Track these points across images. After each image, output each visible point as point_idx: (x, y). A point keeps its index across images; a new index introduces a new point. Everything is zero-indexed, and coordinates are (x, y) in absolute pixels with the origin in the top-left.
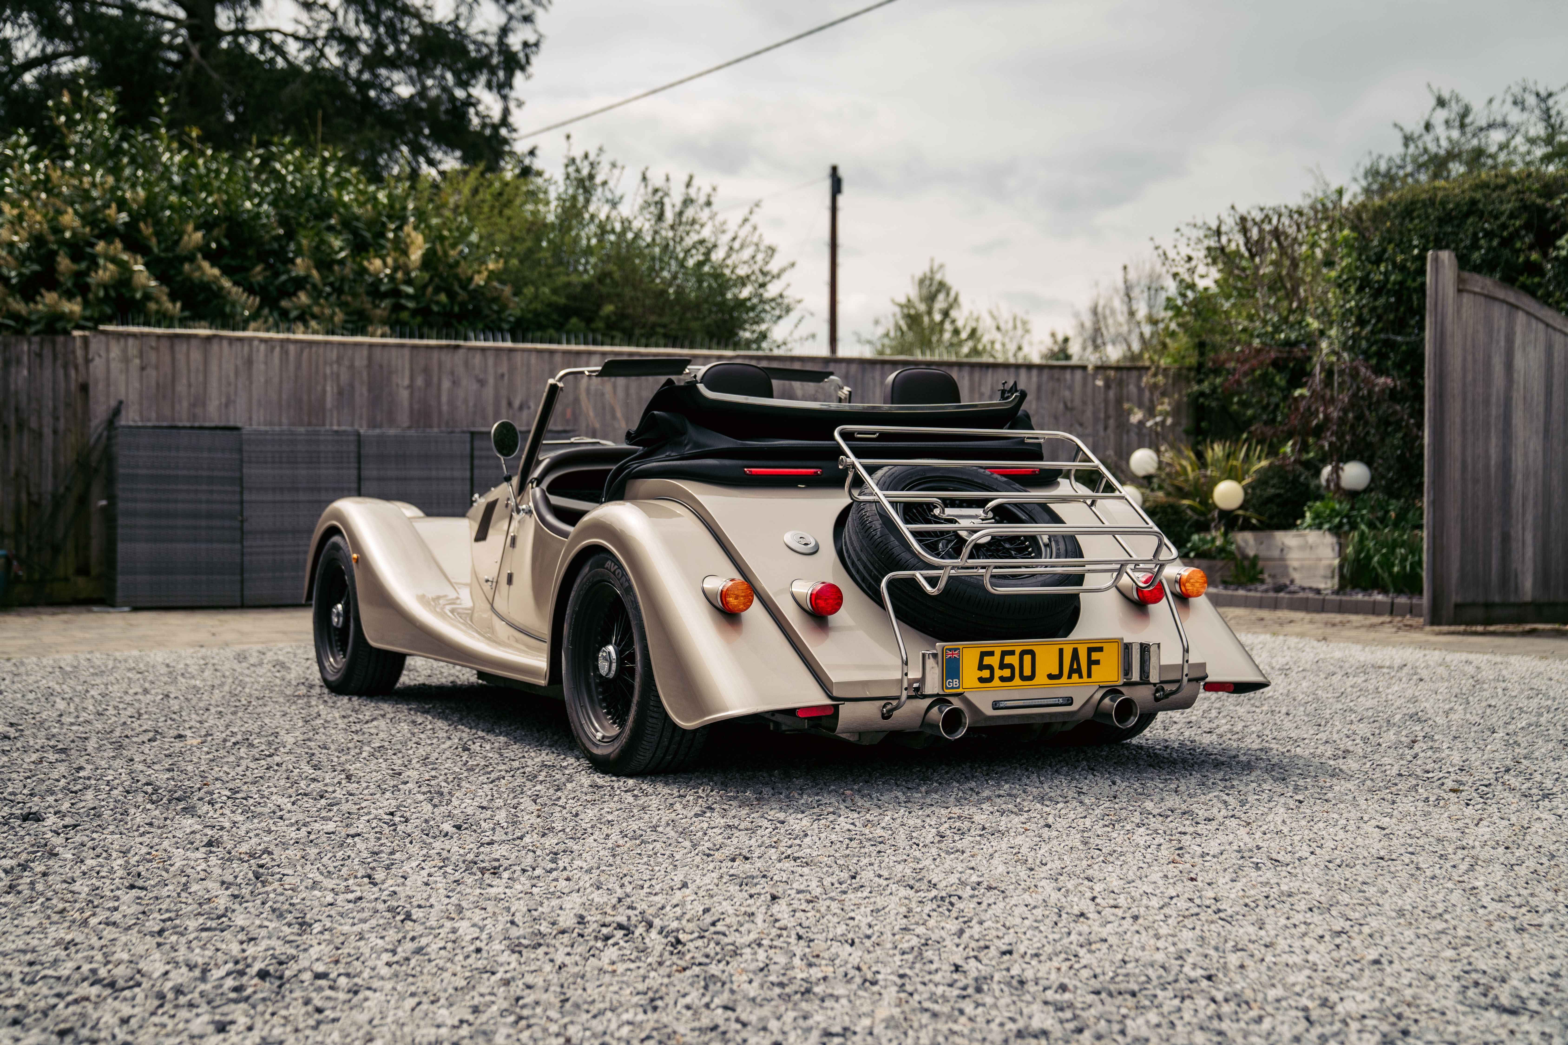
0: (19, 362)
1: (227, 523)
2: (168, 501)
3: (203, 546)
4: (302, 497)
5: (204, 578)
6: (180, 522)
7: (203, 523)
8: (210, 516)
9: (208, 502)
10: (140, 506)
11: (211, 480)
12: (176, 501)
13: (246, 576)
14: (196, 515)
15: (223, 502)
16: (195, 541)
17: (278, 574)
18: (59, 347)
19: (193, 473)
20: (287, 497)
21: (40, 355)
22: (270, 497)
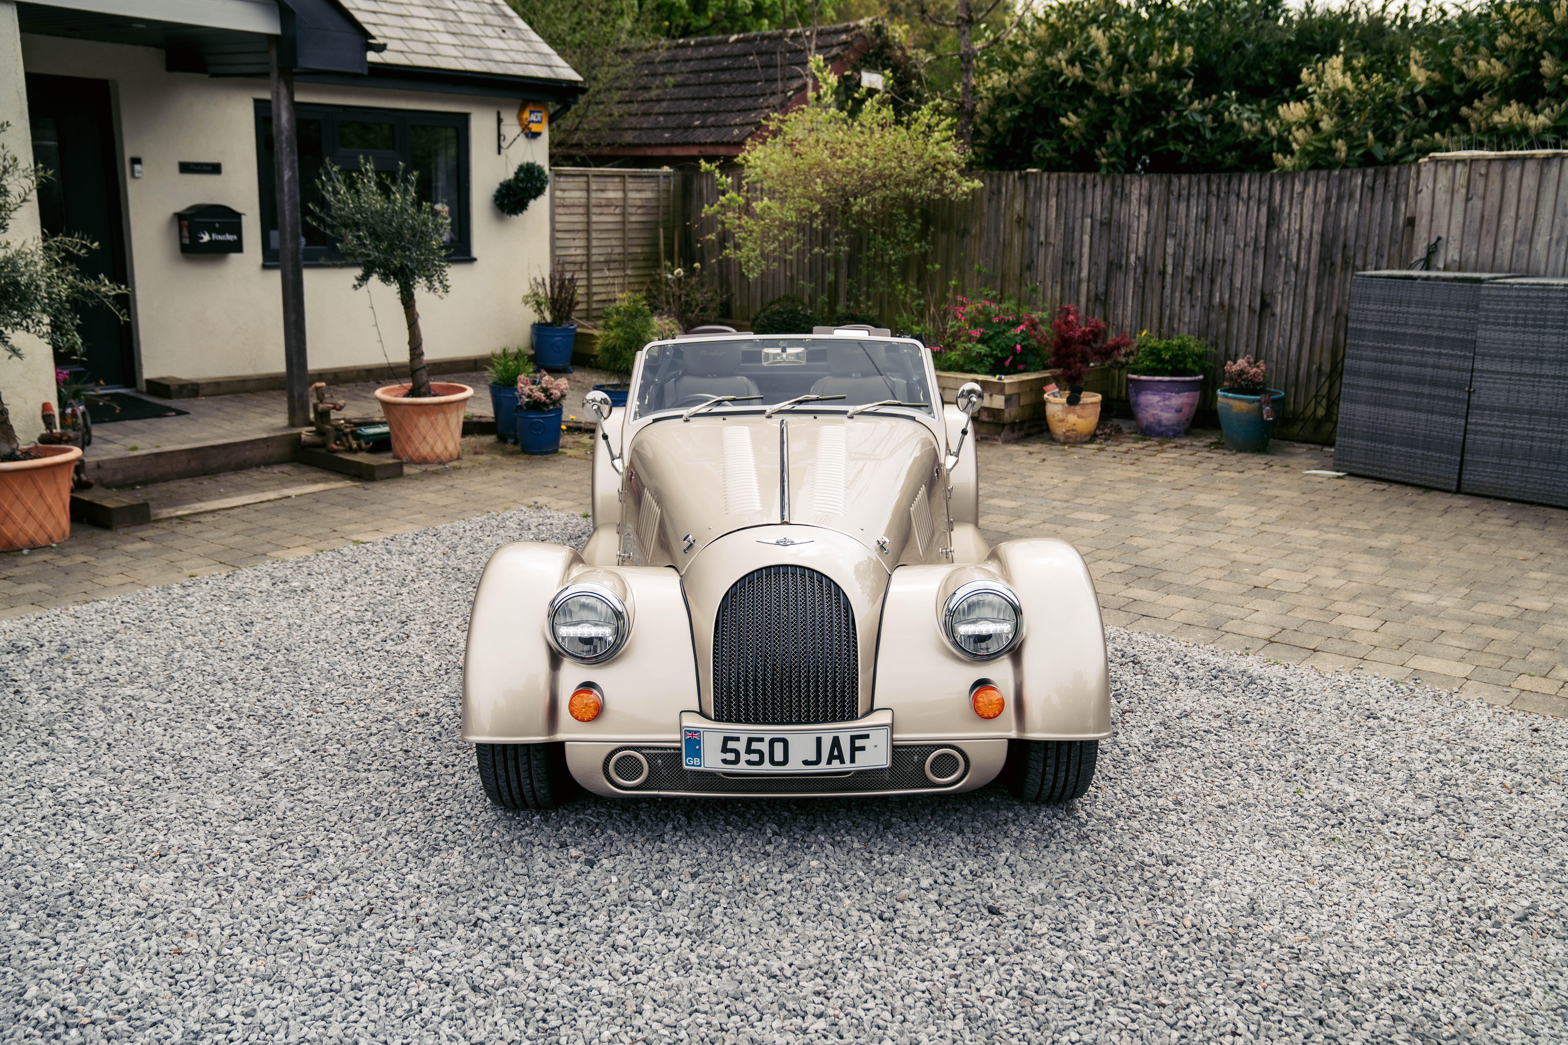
0: (1351, 196)
1: (1452, 393)
2: (1392, 362)
3: (1423, 416)
4: (1547, 370)
5: (1420, 452)
6: (1402, 387)
7: (1426, 390)
8: (1434, 382)
9: (1434, 366)
10: (1365, 364)
11: (1440, 341)
12: (1400, 363)
13: (1467, 457)
14: (1419, 381)
15: (1450, 368)
16: (1415, 410)
17: (1505, 461)
18: (1392, 178)
19: (1421, 331)
20: (1527, 369)
21: (1373, 189)
22: (1506, 367)
